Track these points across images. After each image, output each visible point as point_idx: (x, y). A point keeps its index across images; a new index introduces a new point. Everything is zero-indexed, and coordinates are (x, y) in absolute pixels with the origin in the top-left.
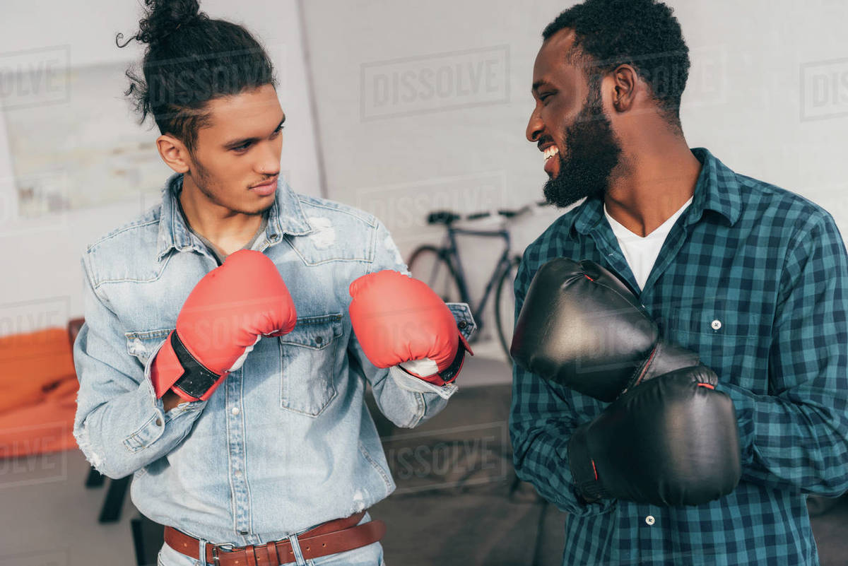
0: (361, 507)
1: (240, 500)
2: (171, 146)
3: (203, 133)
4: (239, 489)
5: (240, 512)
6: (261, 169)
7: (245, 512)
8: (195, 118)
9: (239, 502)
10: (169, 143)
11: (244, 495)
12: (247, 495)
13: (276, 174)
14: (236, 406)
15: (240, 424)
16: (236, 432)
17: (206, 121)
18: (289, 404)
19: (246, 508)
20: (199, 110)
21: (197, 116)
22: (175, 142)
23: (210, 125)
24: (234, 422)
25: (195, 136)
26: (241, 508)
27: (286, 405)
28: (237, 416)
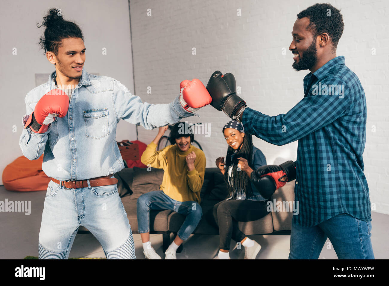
0: (112, 173)
1: (73, 169)
2: (51, 55)
3: (60, 49)
4: (74, 166)
5: (73, 173)
6: (77, 62)
7: (75, 173)
8: (58, 44)
9: (73, 170)
10: (50, 54)
11: (75, 168)
12: (76, 168)
13: (82, 64)
14: (73, 138)
15: (74, 142)
16: (73, 145)
17: (61, 45)
18: (88, 136)
19: (75, 172)
20: (59, 42)
21: (59, 43)
22: (52, 54)
23: (62, 46)
24: (72, 142)
25: (57, 51)
26: (73, 172)
27: (87, 136)
28: (73, 141)
